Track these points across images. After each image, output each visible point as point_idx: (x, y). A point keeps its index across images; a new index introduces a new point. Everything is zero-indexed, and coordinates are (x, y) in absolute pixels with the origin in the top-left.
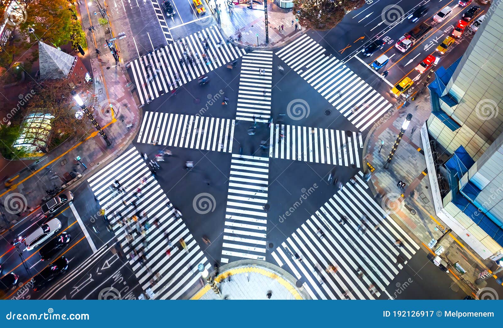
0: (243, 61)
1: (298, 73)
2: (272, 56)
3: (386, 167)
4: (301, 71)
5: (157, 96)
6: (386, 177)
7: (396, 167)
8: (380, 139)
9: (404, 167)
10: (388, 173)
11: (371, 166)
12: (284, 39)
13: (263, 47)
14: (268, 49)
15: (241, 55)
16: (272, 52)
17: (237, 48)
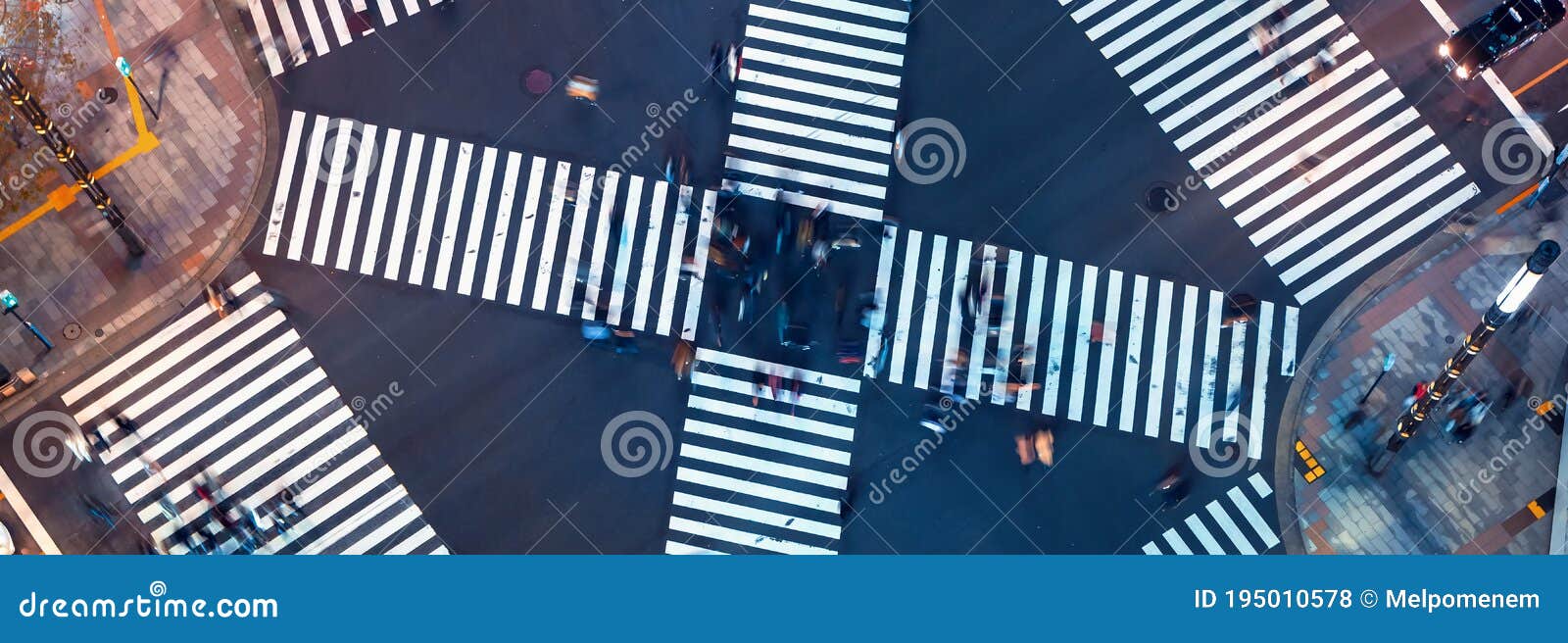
3: (1377, 468)
5: (344, 38)
6: (1367, 509)
7: (1419, 472)
8: (1380, 345)
9: (1456, 477)
10: (1377, 495)
11: (1312, 456)
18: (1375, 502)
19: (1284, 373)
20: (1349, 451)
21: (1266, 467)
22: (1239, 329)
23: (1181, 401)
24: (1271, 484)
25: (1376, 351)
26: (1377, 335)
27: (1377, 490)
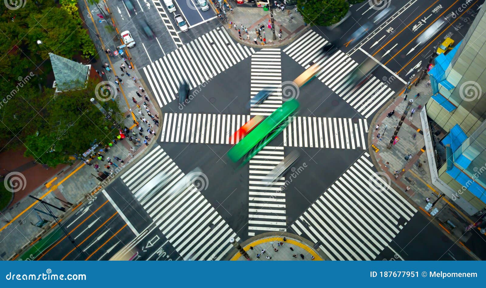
0: (252, 59)
1: (306, 68)
2: (280, 53)
3: (389, 148)
4: (309, 66)
5: (174, 98)
6: (390, 156)
7: (398, 147)
8: (383, 123)
9: (405, 147)
10: (390, 153)
11: (376, 147)
12: (291, 36)
13: (271, 45)
14: (275, 47)
15: (250, 54)
16: (279, 50)
17: (245, 47)
18: (391, 154)
19: (366, 132)
20: (383, 145)
21: (367, 151)
22: (356, 125)
23: (348, 141)
24: (369, 154)
25: (383, 125)
26: (382, 122)
27: (390, 151)
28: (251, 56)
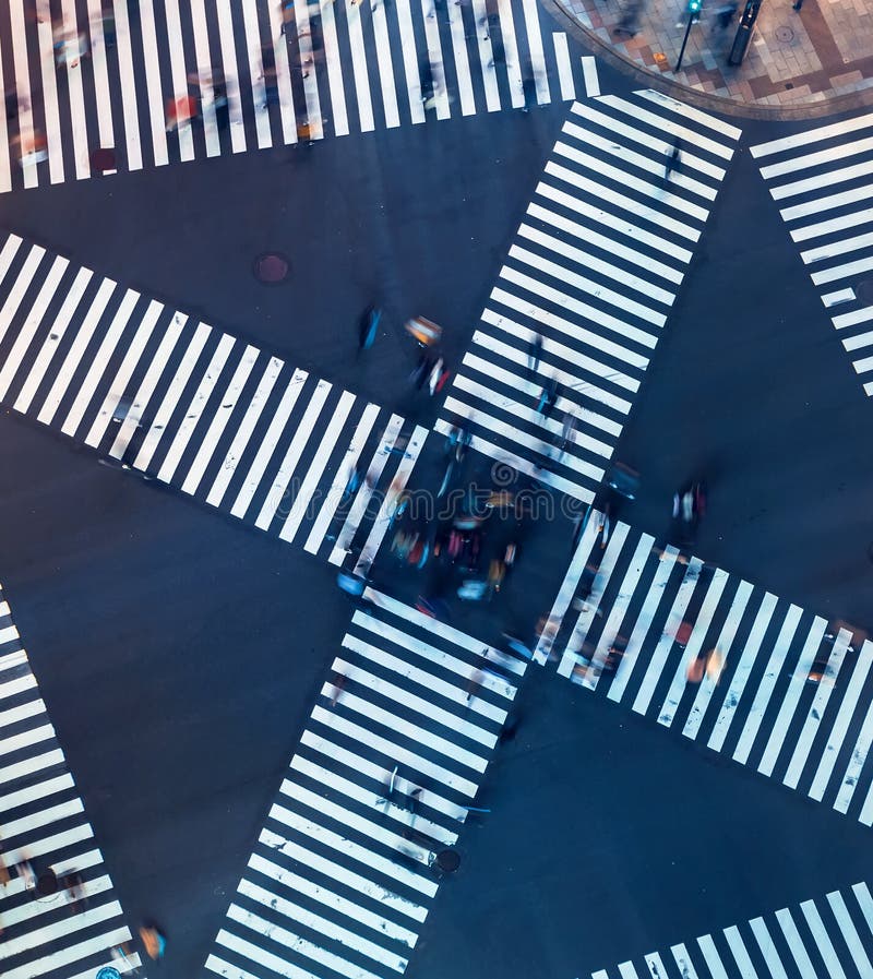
0: (569, 128)
1: (829, 300)
2: (727, 153)
4: (848, 294)
12: (832, 80)
13: (699, 87)
14: (720, 108)
15: (568, 92)
16: (735, 133)
17: (560, 40)
28: (570, 103)
